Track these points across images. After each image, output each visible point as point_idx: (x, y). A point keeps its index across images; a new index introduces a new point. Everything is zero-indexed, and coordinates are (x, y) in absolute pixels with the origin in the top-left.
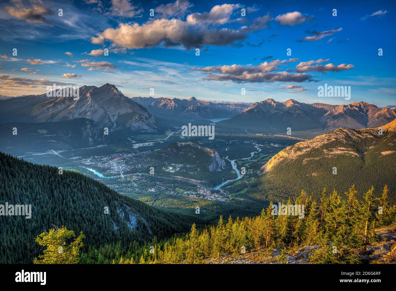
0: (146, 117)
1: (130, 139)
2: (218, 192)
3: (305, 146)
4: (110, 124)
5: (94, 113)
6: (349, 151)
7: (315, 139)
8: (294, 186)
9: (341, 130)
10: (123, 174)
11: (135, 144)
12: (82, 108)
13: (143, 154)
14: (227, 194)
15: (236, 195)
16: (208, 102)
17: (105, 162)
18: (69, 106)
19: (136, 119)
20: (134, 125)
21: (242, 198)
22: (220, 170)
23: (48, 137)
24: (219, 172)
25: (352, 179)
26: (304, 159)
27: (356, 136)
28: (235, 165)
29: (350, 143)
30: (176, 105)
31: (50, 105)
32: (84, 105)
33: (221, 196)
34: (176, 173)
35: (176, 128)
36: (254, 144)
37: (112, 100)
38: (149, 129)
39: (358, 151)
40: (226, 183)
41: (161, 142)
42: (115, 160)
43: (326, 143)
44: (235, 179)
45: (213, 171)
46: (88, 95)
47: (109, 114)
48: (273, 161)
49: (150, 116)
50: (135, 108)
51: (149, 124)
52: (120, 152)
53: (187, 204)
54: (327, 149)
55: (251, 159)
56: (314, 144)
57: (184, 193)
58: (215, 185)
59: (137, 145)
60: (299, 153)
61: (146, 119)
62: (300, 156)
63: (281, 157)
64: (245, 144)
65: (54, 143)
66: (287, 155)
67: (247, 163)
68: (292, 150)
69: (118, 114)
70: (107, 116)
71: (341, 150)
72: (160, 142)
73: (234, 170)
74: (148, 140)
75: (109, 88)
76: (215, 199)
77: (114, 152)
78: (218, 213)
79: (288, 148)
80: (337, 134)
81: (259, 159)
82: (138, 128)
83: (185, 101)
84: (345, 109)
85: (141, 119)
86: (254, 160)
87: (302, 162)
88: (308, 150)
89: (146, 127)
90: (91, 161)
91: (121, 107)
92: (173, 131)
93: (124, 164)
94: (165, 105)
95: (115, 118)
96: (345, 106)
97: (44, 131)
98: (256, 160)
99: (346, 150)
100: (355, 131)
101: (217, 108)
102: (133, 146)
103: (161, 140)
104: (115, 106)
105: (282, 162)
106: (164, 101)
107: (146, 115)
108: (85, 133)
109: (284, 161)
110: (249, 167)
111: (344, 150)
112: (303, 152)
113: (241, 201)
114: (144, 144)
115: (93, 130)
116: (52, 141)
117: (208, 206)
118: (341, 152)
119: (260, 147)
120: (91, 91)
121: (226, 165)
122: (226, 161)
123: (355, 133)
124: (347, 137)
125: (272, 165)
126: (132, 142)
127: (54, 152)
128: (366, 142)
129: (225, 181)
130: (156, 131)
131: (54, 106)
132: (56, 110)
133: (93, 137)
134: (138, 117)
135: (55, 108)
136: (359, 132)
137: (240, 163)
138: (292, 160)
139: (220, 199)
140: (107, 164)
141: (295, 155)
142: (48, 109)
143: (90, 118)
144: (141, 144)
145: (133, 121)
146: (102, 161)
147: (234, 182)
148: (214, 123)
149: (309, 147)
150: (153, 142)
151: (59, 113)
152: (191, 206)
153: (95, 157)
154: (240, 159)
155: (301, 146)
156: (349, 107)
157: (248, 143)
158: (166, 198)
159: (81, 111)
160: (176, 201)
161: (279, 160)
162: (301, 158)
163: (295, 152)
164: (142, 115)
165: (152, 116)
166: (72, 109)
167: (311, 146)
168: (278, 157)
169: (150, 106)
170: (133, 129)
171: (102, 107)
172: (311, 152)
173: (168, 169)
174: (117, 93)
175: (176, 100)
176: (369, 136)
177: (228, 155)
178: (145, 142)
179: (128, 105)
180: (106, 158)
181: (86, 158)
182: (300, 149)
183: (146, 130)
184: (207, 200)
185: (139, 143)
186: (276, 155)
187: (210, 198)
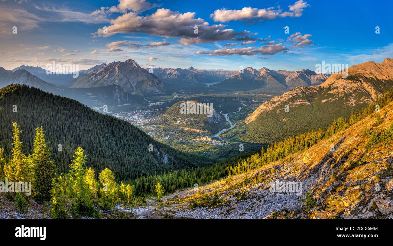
0: (157, 83)
1: (146, 99)
2: (217, 138)
3: (277, 100)
4: (132, 88)
5: (120, 80)
6: (305, 101)
7: (283, 95)
8: (272, 129)
9: (299, 88)
10: (143, 126)
11: (150, 103)
12: (113, 77)
13: (157, 111)
14: (224, 140)
15: (231, 140)
16: (203, 70)
17: (129, 117)
18: (104, 76)
19: (150, 85)
20: (148, 89)
21: (236, 142)
22: (217, 122)
23: (92, 98)
24: (216, 123)
25: (307, 120)
26: (277, 110)
27: (308, 92)
28: (228, 117)
29: (305, 96)
30: (179, 73)
31: (93, 76)
32: (114, 75)
33: (220, 142)
34: (183, 126)
35: (180, 91)
36: (240, 101)
37: (132, 71)
38: (160, 92)
39: (309, 101)
40: (222, 131)
41: (170, 102)
42: (136, 115)
43: (291, 97)
44: (228, 128)
45: (211, 122)
46: (116, 68)
47: (131, 81)
48: (256, 113)
49: (160, 82)
50: (149, 77)
51: (160, 88)
52: (140, 109)
53: (194, 148)
54: (291, 101)
55: (239, 113)
56: (283, 99)
57: (191, 140)
58: (214, 133)
59: (151, 104)
60: (274, 106)
61: (157, 84)
62: (274, 108)
63: (262, 110)
64: (234, 101)
65: (96, 102)
66: (266, 108)
67: (237, 115)
68: (269, 104)
69: (136, 81)
70: (129, 83)
71: (300, 101)
72: (168, 101)
73: (228, 122)
74: (160, 100)
75: (130, 62)
76: (215, 144)
77: (135, 109)
78: (220, 154)
79: (266, 102)
80: (297, 91)
81: (245, 112)
82: (151, 91)
83: (185, 70)
84: (298, 74)
85: (153, 84)
86: (241, 113)
87: (276, 111)
88: (280, 103)
89: (157, 91)
90: (120, 115)
91: (139, 76)
92: (178, 93)
93: (143, 118)
94: (170, 74)
95: (135, 84)
96: (298, 72)
97: (90, 94)
98: (243, 113)
99: (303, 101)
100: (307, 88)
101: (210, 74)
102: (149, 105)
103: (169, 100)
104: (135, 75)
105: (262, 113)
106: (169, 70)
107: (157, 81)
108: (115, 95)
109: (264, 112)
110: (238, 118)
111: (301, 101)
112: (276, 105)
113: (235, 144)
114: (156, 103)
115: (120, 93)
116: (95, 100)
117: (211, 149)
118: (300, 103)
119: (245, 103)
120: (118, 65)
121: (221, 118)
122: (220, 114)
123: (307, 89)
124: (303, 92)
125: (256, 115)
126: (147, 101)
127: (96, 108)
128: (313, 95)
129: (221, 130)
130: (165, 93)
131: (96, 77)
132: (97, 79)
133: (120, 98)
134: (151, 83)
135: (96, 78)
136: (309, 89)
137: (231, 116)
138: (269, 111)
139: (220, 143)
140: (131, 117)
141: (271, 107)
142: (92, 79)
143: (118, 84)
144: (154, 103)
145: (148, 86)
146: (127, 115)
147: (228, 131)
148: (208, 86)
149: (280, 101)
150: (163, 101)
151: (98, 82)
152: (198, 149)
153: (123, 112)
154: (231, 113)
155: (275, 100)
156: (301, 73)
157: (236, 101)
158: (177, 144)
159: (112, 79)
160: (185, 146)
161: (260, 111)
162: (275, 109)
163: (271, 105)
164: (154, 81)
165: (161, 82)
166: (107, 78)
167: (282, 100)
168: (260, 110)
169: (159, 74)
170: (148, 92)
171: (126, 76)
172: (281, 104)
173: (177, 122)
174: (136, 65)
175: (178, 70)
176: (314, 91)
177: (221, 111)
178: (157, 102)
179: (144, 74)
180: (130, 113)
181: (116, 113)
182: (274, 103)
183: (157, 93)
184: (209, 145)
185: (153, 103)
186: (258, 108)
187: (212, 143)
